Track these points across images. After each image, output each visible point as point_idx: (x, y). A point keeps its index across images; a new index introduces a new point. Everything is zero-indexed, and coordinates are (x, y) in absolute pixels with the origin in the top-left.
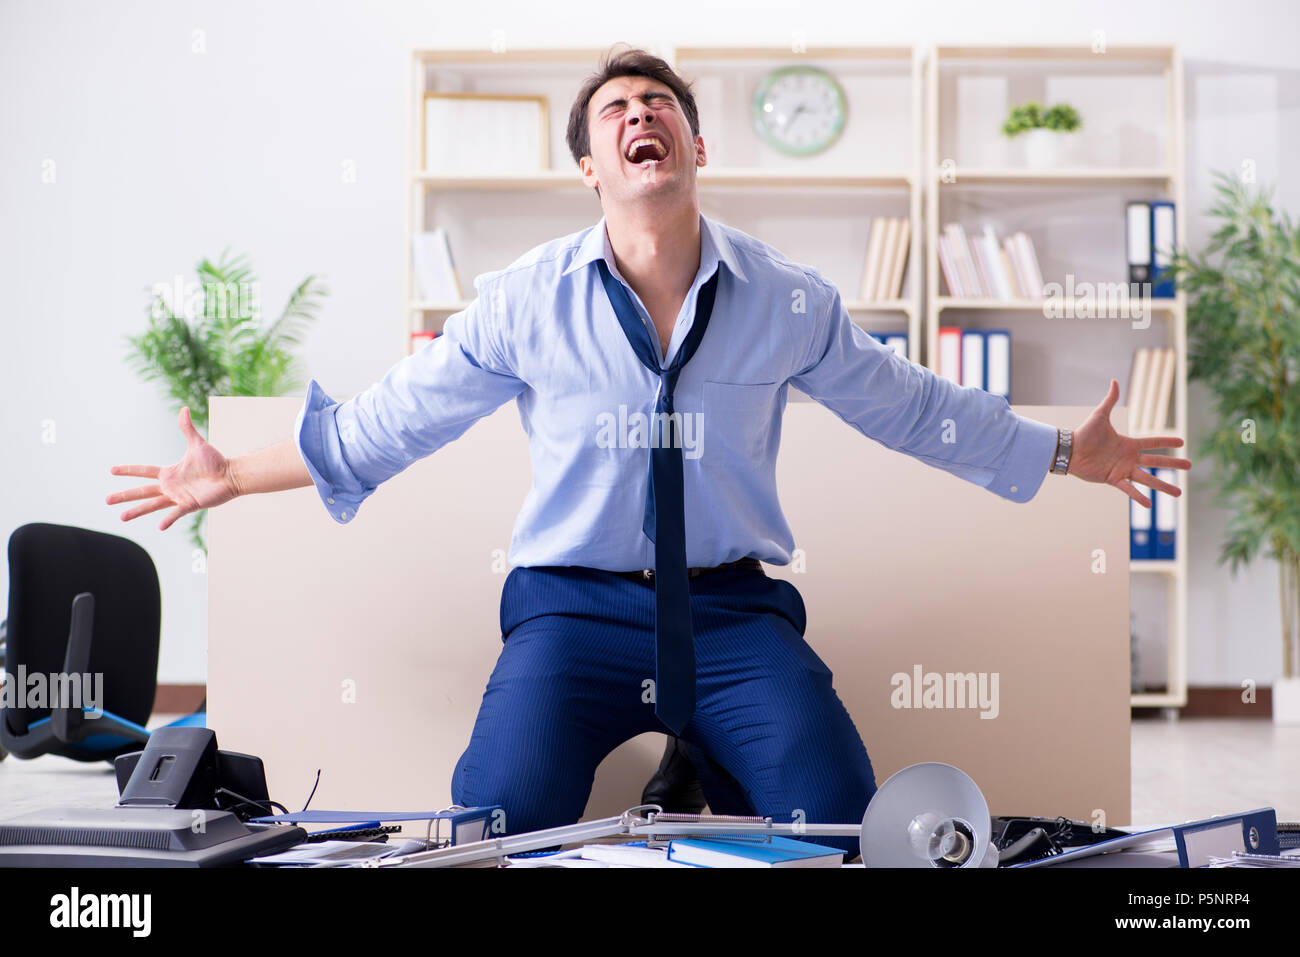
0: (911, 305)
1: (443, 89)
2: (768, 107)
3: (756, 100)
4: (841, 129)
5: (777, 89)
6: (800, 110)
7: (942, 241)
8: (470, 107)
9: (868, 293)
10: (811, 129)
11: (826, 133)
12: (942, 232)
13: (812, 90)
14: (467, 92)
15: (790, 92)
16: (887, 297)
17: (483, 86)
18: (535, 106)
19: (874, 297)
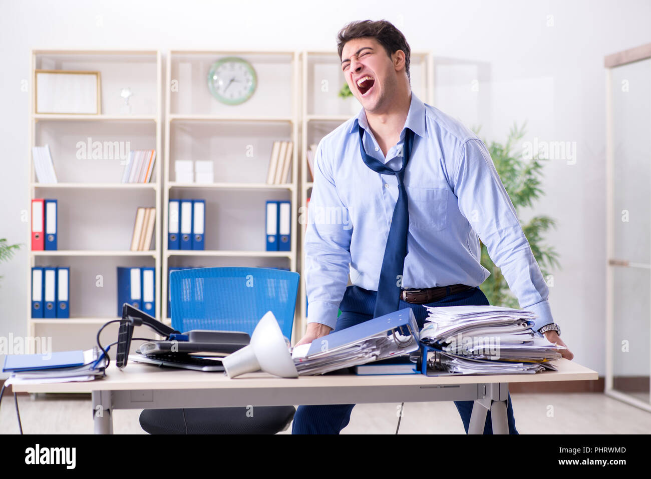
0: (293, 187)
1: (45, 68)
2: (215, 77)
3: (209, 75)
4: (253, 90)
5: (220, 69)
6: (232, 81)
7: (309, 152)
8: (60, 77)
9: (271, 181)
10: (238, 91)
11: (245, 93)
12: (309, 149)
13: (239, 70)
14: (57, 70)
15: (226, 71)
16: (281, 183)
17: (66, 66)
18: (94, 77)
19: (274, 183)
